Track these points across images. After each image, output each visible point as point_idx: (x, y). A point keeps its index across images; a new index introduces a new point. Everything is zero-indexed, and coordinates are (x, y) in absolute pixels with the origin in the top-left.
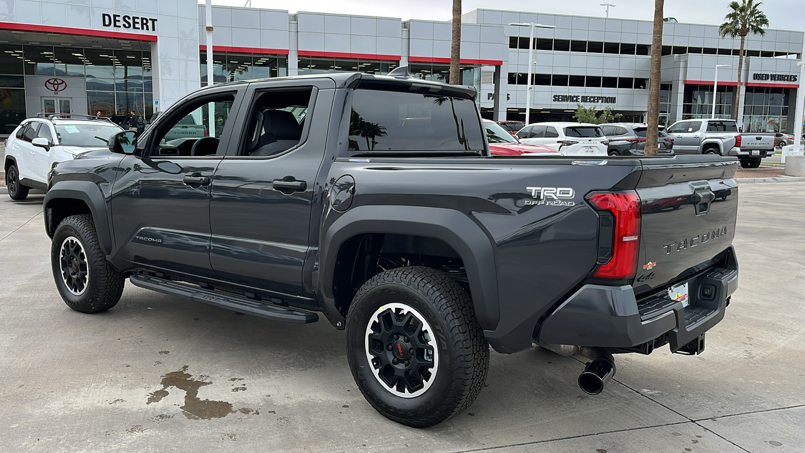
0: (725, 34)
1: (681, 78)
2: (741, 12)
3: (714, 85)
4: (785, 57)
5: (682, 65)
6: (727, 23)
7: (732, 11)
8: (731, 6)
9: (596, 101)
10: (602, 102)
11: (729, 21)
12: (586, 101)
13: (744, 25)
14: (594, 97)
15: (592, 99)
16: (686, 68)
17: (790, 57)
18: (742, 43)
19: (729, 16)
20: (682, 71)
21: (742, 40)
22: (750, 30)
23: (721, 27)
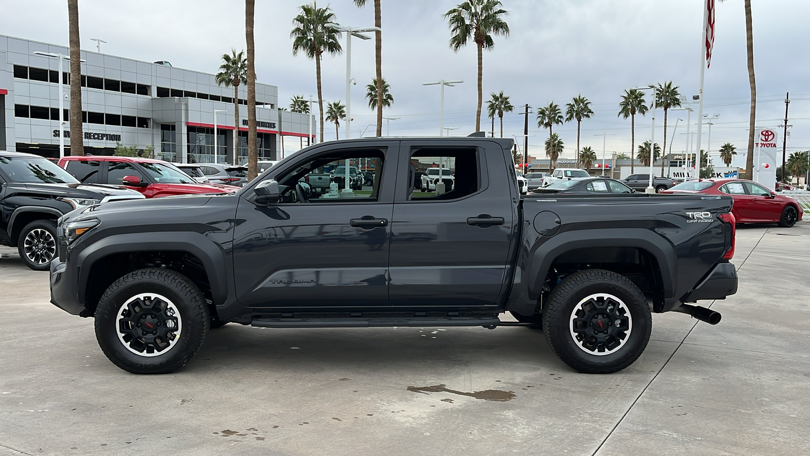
0: (220, 82)
1: (183, 120)
2: (233, 64)
3: (214, 128)
4: (262, 106)
5: (183, 107)
6: (222, 73)
7: (225, 63)
8: (224, 58)
9: (100, 138)
10: (107, 139)
11: (223, 71)
12: (90, 138)
13: (236, 76)
14: (98, 134)
15: (96, 136)
16: (187, 110)
17: (266, 106)
18: (236, 92)
19: (224, 67)
20: (183, 112)
21: (235, 89)
22: (241, 82)
23: (217, 76)
